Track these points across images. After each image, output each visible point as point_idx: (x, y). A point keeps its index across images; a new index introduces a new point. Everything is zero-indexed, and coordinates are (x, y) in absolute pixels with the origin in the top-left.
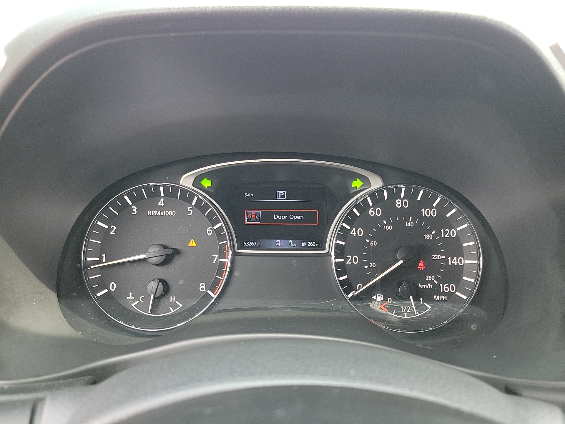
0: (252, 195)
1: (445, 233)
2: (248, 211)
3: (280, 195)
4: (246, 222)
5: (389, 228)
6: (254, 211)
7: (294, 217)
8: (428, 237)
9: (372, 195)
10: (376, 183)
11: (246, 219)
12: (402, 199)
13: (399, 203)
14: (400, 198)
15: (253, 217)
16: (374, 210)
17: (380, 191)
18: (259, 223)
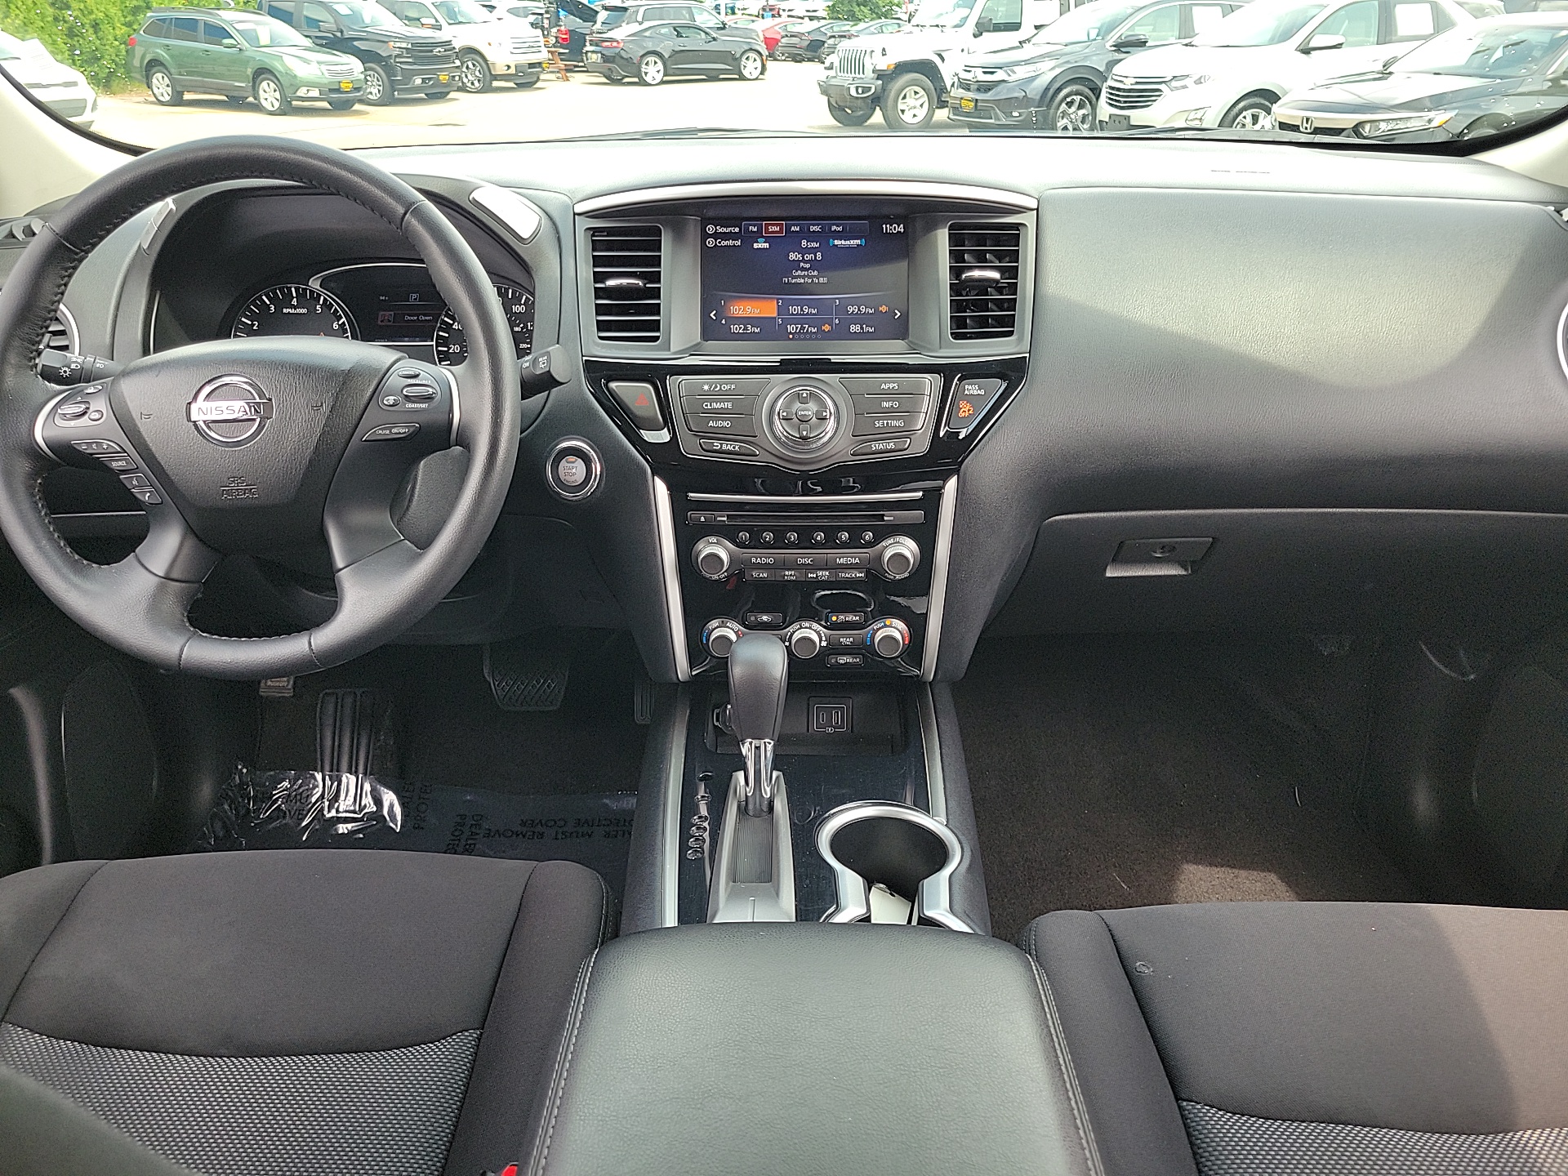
0: (387, 298)
2: (381, 313)
3: (413, 298)
4: (379, 323)
6: (388, 313)
7: (423, 318)
11: (380, 320)
15: (387, 318)
18: (391, 323)
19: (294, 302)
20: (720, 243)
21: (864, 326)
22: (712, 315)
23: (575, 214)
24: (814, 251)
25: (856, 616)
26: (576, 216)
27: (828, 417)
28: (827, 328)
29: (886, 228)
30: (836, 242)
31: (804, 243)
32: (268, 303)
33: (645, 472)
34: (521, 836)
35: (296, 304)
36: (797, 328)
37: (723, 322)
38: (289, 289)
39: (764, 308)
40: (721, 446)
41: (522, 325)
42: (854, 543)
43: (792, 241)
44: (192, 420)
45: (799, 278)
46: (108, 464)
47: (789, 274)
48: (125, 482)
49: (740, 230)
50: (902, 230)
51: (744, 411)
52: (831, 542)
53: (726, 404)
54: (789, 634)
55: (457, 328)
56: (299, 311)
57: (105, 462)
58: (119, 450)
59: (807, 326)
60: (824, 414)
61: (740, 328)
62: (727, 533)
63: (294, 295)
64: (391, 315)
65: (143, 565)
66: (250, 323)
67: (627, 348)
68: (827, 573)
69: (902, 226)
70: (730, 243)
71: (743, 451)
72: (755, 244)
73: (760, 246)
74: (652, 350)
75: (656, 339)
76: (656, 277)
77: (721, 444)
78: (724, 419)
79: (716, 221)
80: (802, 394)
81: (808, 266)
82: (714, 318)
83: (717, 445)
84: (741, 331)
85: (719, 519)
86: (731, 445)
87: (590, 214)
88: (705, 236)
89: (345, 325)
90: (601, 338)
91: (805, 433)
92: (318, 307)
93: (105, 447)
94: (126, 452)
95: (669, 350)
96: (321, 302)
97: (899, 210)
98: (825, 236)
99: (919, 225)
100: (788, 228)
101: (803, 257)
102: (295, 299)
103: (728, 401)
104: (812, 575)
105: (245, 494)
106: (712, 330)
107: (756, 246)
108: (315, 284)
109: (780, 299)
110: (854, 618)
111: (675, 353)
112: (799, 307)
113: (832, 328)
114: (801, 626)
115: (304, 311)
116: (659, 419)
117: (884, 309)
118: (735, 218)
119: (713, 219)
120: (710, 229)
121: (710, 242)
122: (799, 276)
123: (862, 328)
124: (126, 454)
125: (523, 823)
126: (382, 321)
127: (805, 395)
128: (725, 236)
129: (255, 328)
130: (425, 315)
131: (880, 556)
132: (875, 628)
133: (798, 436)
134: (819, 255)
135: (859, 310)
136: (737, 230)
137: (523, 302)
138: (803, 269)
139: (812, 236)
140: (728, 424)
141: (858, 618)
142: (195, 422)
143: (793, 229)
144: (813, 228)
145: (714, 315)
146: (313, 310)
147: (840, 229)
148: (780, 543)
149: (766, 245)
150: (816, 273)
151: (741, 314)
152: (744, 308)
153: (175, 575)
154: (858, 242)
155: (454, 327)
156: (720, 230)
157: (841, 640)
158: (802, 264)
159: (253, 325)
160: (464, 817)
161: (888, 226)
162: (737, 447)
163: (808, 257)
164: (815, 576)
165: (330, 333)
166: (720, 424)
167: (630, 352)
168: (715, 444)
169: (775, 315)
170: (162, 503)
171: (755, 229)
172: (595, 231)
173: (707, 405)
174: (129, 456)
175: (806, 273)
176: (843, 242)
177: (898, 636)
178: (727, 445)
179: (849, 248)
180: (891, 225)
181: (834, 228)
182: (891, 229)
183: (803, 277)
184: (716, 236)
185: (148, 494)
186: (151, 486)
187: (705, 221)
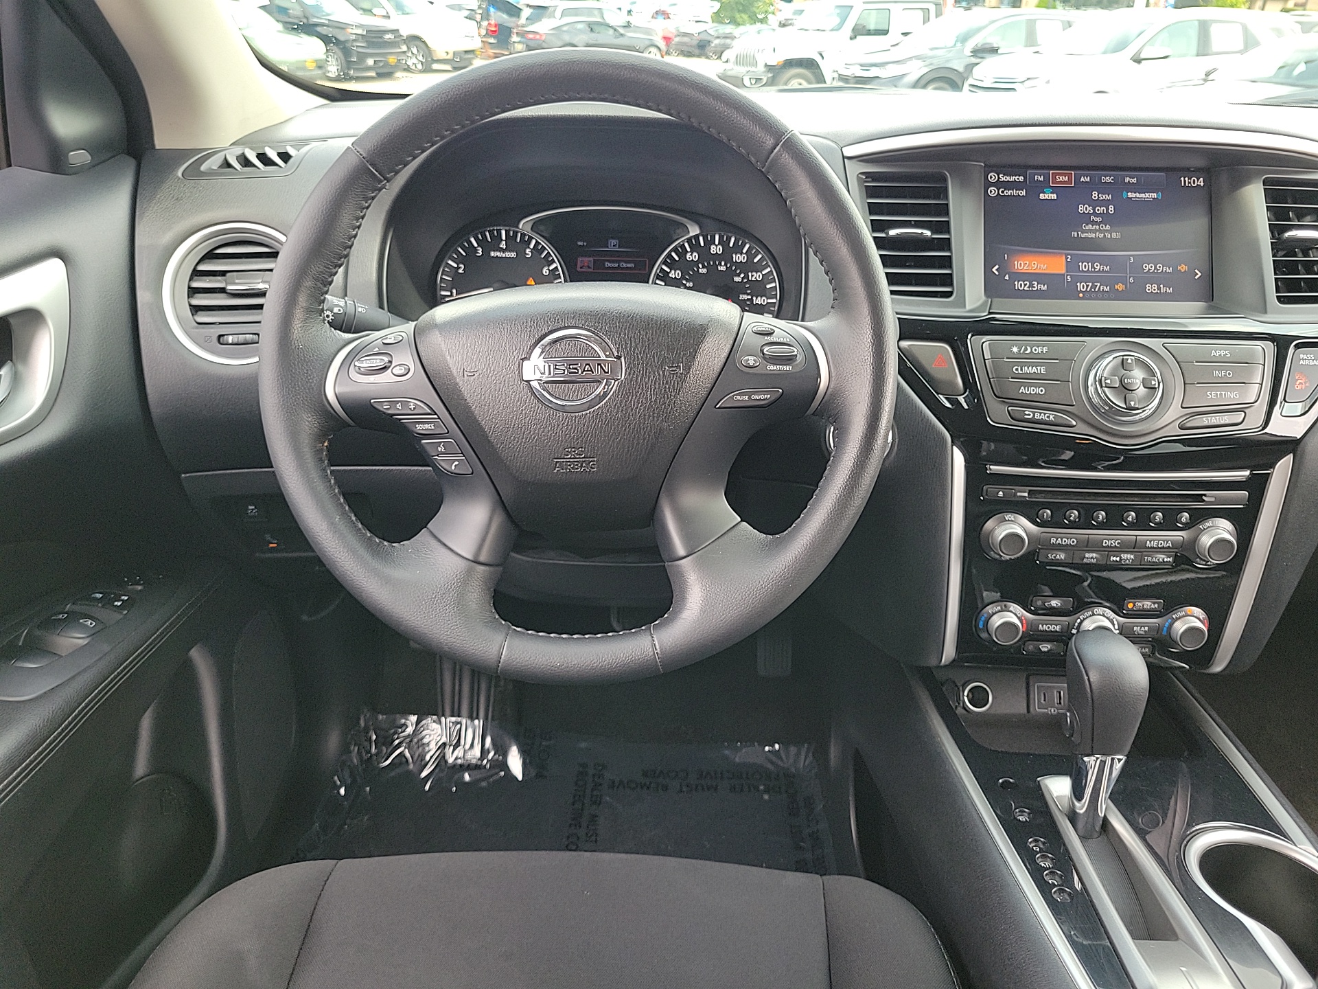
0: (585, 244)
1: (752, 276)
2: (580, 259)
3: (612, 244)
4: (579, 269)
5: (704, 271)
6: (587, 259)
7: (625, 265)
8: (737, 279)
9: (689, 240)
10: (694, 230)
11: (579, 266)
12: (717, 246)
13: (713, 249)
14: (714, 244)
15: (586, 264)
16: (691, 255)
17: (696, 237)
18: (592, 270)
19: (503, 245)
20: (1003, 192)
21: (1162, 286)
22: (994, 270)
23: (844, 157)
24: (1106, 203)
25: (1154, 603)
26: (845, 160)
27: (1157, 386)
28: (1120, 287)
29: (1185, 181)
30: (1130, 195)
31: (1095, 194)
32: (476, 245)
33: (943, 439)
34: (645, 788)
35: (504, 247)
36: (1088, 286)
37: (1007, 277)
38: (499, 231)
39: (1052, 264)
40: (1034, 415)
41: (742, 275)
42: (1170, 523)
43: (1081, 192)
44: (525, 379)
45: (1089, 232)
46: (411, 427)
47: (1078, 227)
48: (428, 448)
49: (1025, 178)
50: (1202, 184)
51: (1058, 376)
52: (1143, 523)
53: (1039, 368)
54: (1079, 621)
55: (673, 276)
56: (508, 254)
57: (407, 425)
58: (429, 411)
59: (1099, 284)
60: (1153, 382)
61: (1025, 285)
62: (1028, 510)
63: (504, 238)
64: (590, 261)
65: (440, 541)
66: (455, 266)
67: (918, 304)
68: (1132, 557)
69: (1202, 179)
70: (1015, 192)
71: (1060, 421)
72: (1041, 195)
73: (1047, 197)
74: (945, 307)
75: (949, 294)
76: (945, 227)
77: (1034, 413)
78: (1036, 386)
79: (999, 169)
80: (1127, 359)
81: (1099, 219)
82: (997, 273)
83: (1029, 414)
84: (1025, 289)
85: (1019, 494)
86: (1045, 414)
87: (865, 158)
88: (988, 184)
89: (558, 270)
90: (892, 292)
91: (1132, 403)
92: (528, 251)
93: (412, 407)
94: (436, 414)
95: (965, 307)
96: (532, 246)
97: (1199, 162)
98: (1117, 188)
99: (1224, 179)
100: (1077, 178)
101: (1094, 210)
102: (504, 242)
103: (1041, 365)
104: (1115, 559)
105: (581, 467)
106: (993, 287)
107: (1042, 196)
108: (525, 225)
109: (1069, 254)
110: (1153, 606)
111: (971, 311)
112: (1090, 264)
113: (1126, 287)
114: (1093, 612)
115: (514, 255)
116: (957, 384)
117: (1183, 268)
118: (1019, 166)
119: (997, 166)
120: (993, 177)
121: (993, 191)
122: (1090, 231)
123: (1159, 288)
124: (436, 416)
125: (645, 774)
126: (581, 268)
127: (1129, 361)
128: (1008, 185)
129: (461, 271)
130: (626, 262)
131: (1195, 540)
132: (1174, 616)
133: (1125, 407)
134: (1111, 209)
135: (1155, 268)
136: (1021, 179)
137: (744, 251)
138: (1094, 223)
139: (1103, 188)
140: (1042, 391)
141: (1156, 605)
142: (528, 381)
143: (1082, 179)
144: (1104, 179)
145: (997, 270)
146: (521, 254)
147: (1134, 180)
148: (1086, 522)
149: (1054, 196)
150: (1108, 227)
151: (1026, 269)
152: (1026, 264)
153: (482, 558)
154: (1154, 195)
155: (670, 275)
156: (1003, 179)
157: (1135, 628)
158: (1092, 217)
159: (459, 268)
160: (584, 766)
161: (1187, 179)
162: (1051, 417)
163: (1101, 210)
164: (1118, 559)
165: (541, 280)
166: (1032, 390)
167: (922, 308)
168: (1027, 413)
169: (1063, 271)
170: (472, 474)
171: (1042, 179)
172: (868, 175)
173: (1017, 370)
174: (439, 418)
175: (1098, 227)
176: (1138, 195)
177: (1199, 624)
178: (1041, 413)
179: (1145, 201)
180: (1190, 178)
181: (1127, 179)
182: (1189, 183)
183: (1095, 231)
184: (998, 184)
185: (457, 463)
186: (462, 453)
187: (989, 168)
